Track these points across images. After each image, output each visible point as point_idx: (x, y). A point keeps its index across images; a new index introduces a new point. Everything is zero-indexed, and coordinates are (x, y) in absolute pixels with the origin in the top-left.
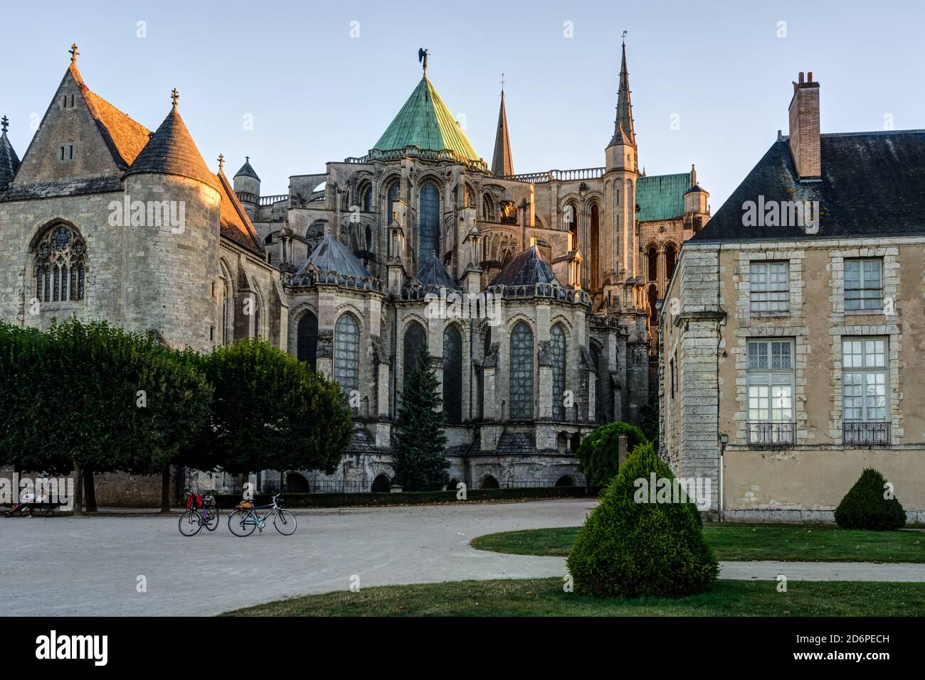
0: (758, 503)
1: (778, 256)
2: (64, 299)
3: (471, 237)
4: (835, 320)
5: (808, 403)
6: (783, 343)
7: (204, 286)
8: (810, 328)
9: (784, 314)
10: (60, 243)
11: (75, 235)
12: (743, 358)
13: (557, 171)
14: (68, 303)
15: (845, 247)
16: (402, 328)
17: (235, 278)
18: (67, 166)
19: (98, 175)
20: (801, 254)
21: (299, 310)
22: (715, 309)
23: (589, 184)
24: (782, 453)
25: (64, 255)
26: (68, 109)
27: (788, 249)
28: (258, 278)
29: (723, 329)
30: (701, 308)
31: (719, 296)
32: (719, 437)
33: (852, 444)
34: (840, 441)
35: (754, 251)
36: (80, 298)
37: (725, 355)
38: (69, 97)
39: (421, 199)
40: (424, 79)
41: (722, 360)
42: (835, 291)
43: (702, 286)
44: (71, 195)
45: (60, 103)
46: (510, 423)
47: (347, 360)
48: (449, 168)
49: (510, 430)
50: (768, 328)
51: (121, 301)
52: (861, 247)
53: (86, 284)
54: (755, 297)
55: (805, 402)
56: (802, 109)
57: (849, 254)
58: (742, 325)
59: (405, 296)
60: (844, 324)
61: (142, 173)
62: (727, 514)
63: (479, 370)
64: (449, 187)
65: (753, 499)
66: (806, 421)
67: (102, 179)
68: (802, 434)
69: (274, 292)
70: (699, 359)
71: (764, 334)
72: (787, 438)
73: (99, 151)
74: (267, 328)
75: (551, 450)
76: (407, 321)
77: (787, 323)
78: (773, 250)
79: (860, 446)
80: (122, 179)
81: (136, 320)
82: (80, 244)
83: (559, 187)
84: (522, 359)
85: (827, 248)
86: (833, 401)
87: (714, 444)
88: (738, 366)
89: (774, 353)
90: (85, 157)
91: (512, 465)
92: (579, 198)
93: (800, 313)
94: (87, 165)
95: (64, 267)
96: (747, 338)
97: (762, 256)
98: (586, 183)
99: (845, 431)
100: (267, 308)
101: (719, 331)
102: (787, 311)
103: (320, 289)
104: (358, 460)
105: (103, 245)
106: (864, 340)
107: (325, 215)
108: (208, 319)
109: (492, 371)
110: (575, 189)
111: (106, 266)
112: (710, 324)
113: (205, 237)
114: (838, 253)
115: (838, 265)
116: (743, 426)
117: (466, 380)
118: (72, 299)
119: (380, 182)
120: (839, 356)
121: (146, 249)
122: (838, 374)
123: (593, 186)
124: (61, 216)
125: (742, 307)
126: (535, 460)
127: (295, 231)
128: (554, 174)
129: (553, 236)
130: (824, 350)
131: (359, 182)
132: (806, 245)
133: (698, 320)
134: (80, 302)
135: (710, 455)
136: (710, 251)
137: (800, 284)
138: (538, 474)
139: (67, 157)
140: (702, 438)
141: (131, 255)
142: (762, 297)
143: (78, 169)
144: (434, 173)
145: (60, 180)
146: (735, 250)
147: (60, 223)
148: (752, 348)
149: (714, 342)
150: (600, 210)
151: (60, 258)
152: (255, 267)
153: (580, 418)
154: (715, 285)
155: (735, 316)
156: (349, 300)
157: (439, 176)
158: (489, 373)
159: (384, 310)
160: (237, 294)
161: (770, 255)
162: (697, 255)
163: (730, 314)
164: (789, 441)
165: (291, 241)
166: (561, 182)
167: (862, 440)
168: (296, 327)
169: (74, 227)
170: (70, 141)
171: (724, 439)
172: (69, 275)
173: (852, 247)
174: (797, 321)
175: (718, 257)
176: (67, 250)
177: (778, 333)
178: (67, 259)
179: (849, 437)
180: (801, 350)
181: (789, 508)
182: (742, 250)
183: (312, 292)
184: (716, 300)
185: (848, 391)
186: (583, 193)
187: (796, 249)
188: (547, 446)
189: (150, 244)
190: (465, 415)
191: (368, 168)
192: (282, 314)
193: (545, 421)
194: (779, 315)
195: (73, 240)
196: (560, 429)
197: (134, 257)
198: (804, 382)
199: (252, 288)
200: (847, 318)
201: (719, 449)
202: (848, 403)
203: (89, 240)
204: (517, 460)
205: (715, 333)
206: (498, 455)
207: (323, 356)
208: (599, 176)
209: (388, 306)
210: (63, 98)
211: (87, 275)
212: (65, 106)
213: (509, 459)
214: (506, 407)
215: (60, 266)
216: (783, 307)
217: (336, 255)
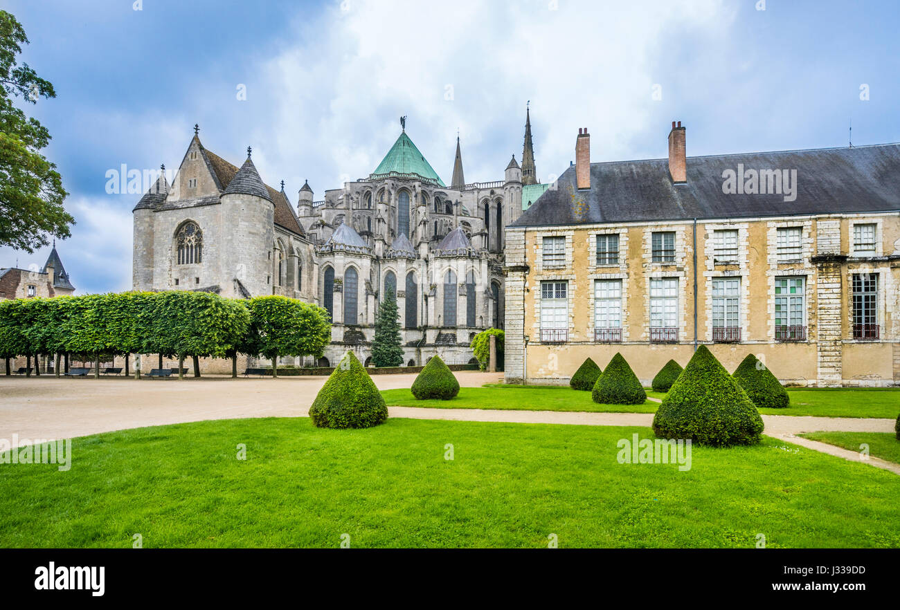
0: (546, 375)
1: (559, 234)
2: (191, 262)
3: (422, 223)
4: (591, 271)
5: (575, 318)
6: (562, 284)
7: (263, 254)
8: (577, 275)
9: (562, 267)
10: (189, 232)
11: (197, 228)
12: (538, 293)
13: (477, 183)
14: (193, 265)
15: (597, 229)
16: (383, 274)
17: (287, 249)
18: (193, 190)
19: (209, 195)
20: (572, 233)
21: (325, 266)
22: (523, 265)
23: (495, 190)
24: (560, 346)
25: (191, 239)
26: (194, 160)
27: (565, 230)
28: (301, 249)
29: (527, 276)
30: (515, 264)
31: (525, 257)
32: (524, 338)
33: (600, 341)
34: (593, 340)
35: (545, 231)
36: (200, 261)
37: (528, 291)
38: (194, 154)
39: (399, 201)
40: (404, 134)
41: (526, 293)
42: (591, 254)
43: (516, 251)
44: (194, 207)
45: (189, 156)
46: (443, 328)
47: (351, 293)
48: (414, 184)
49: (444, 332)
50: (553, 276)
51: (220, 263)
52: (606, 228)
53: (203, 255)
54: (546, 258)
55: (573, 317)
56: (580, 149)
57: (599, 232)
58: (538, 274)
59: (385, 257)
60: (596, 273)
61: (230, 193)
62: (528, 381)
63: (426, 297)
64: (414, 194)
65: (543, 372)
66: (573, 328)
67: (210, 197)
68: (571, 335)
69: (310, 256)
70: (513, 293)
71: (550, 279)
72: (563, 338)
73: (209, 182)
74: (306, 276)
75: (466, 343)
76: (385, 270)
77: (564, 272)
78: (556, 231)
79: (604, 342)
80: (220, 197)
81: (227, 273)
82: (199, 233)
83: (478, 192)
84: (450, 291)
85: (587, 229)
86: (589, 317)
87: (521, 341)
88: (535, 297)
89: (556, 289)
90: (202, 185)
91: (443, 352)
92: (490, 199)
93: (571, 266)
94: (203, 190)
95: (192, 246)
96: (541, 281)
97: (550, 234)
98: (494, 190)
99: (596, 333)
100: (306, 265)
101: (525, 277)
102: (564, 266)
103: (336, 254)
104: (357, 349)
105: (211, 233)
106: (608, 282)
107: (343, 212)
108: (266, 273)
109: (433, 298)
110: (488, 193)
111: (212, 245)
112: (520, 273)
113: (264, 227)
114: (593, 232)
115: (593, 239)
116: (538, 331)
117: (419, 303)
118: (196, 262)
119: (376, 192)
120: (593, 291)
121: (232, 235)
122: (592, 301)
123: (498, 192)
124: (190, 218)
125: (537, 264)
126: (456, 348)
127: (325, 221)
128: (476, 185)
129: (472, 221)
130: (585, 288)
131: (365, 192)
132: (575, 227)
133: (513, 271)
134: (200, 264)
135: (519, 347)
136: (520, 231)
137: (572, 250)
138: (458, 357)
139: (193, 186)
140: (514, 338)
141: (224, 238)
142: (550, 258)
143: (198, 192)
144: (406, 186)
145: (190, 199)
146: (534, 231)
147: (189, 222)
148: (544, 287)
149: (522, 283)
150: (502, 205)
151: (190, 241)
152: (299, 243)
153: (484, 325)
154: (523, 251)
155: (534, 269)
156: (352, 259)
157: (409, 188)
158: (431, 300)
159: (373, 264)
160: (288, 258)
161: (554, 234)
162: (513, 234)
163: (531, 268)
164: (565, 340)
165: (323, 227)
166: (480, 190)
167: (606, 339)
168: (323, 275)
169: (196, 224)
170: (195, 177)
171: (527, 339)
172: (194, 250)
173: (601, 229)
174: (570, 271)
175: (525, 235)
176: (193, 236)
177: (558, 278)
178: (193, 241)
179: (599, 337)
180: (570, 287)
181: (564, 377)
182: (538, 231)
183: (332, 256)
184: (523, 259)
185: (598, 311)
186: (492, 196)
187: (569, 230)
188: (463, 341)
189: (234, 232)
190: (419, 324)
191: (369, 185)
192: (315, 268)
193: (462, 327)
194: (559, 268)
195: (196, 230)
196: (471, 331)
197: (226, 240)
198: (573, 306)
199: (296, 254)
200: (598, 270)
201: (525, 344)
202: (598, 318)
203: (203, 230)
204: (446, 348)
205: (523, 278)
206: (435, 346)
207: (337, 291)
208: (502, 186)
209: (375, 262)
210: (191, 154)
211: (203, 249)
212: (192, 158)
213: (442, 348)
214: (442, 319)
215: (190, 245)
216: (562, 263)
217: (346, 234)
